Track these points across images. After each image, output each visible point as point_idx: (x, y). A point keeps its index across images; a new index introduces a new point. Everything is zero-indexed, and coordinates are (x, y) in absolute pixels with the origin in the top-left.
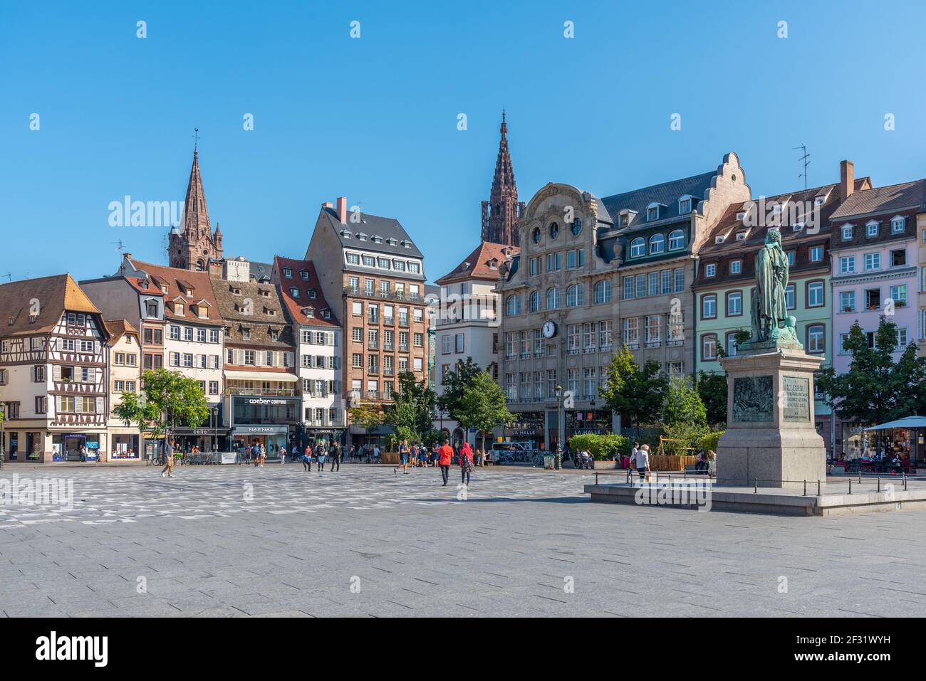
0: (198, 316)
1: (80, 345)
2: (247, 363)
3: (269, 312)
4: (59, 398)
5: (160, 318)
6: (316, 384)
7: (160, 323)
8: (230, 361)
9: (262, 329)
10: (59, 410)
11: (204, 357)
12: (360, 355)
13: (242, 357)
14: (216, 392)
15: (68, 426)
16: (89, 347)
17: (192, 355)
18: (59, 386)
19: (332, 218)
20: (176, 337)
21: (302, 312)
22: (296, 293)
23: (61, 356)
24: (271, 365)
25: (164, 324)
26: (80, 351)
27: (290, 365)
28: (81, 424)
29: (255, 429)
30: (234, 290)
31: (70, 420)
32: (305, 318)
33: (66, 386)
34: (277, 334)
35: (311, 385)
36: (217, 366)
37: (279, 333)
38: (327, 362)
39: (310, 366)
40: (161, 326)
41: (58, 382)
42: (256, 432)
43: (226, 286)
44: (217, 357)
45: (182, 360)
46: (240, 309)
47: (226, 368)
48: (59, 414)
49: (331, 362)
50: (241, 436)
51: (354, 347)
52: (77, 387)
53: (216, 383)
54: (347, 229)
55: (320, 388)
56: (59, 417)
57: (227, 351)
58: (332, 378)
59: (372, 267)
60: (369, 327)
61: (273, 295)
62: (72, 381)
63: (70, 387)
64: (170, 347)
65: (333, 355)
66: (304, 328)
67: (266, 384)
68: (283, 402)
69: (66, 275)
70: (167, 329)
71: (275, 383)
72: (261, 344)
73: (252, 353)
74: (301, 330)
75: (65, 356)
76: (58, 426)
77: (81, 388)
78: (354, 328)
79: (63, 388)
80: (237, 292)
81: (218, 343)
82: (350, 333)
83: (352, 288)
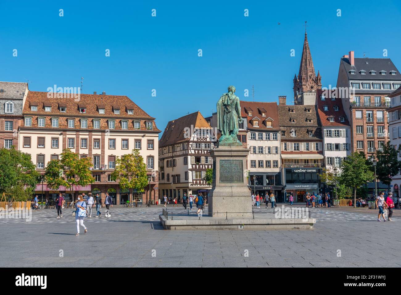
0: (266, 126)
1: (204, 146)
2: (295, 149)
3: (308, 121)
4: (194, 172)
5: (245, 129)
6: (335, 159)
7: (245, 132)
8: (286, 149)
9: (304, 130)
10: (194, 178)
11: (269, 148)
12: (362, 141)
13: (292, 147)
14: (277, 166)
15: (199, 186)
16: (208, 146)
17: (263, 147)
18: (194, 166)
19: (346, 63)
20: (254, 138)
21: (328, 119)
22: (326, 109)
23: (195, 152)
24: (309, 150)
25: (247, 132)
26: (205, 149)
27: (320, 150)
28: (205, 185)
29: (298, 186)
30: (291, 110)
31: (200, 183)
32: (329, 122)
33: (197, 166)
34: (312, 133)
35: (332, 160)
36: (277, 152)
37: (313, 132)
38: (342, 147)
39: (331, 150)
40: (245, 133)
41: (194, 165)
42: (299, 188)
43: (287, 108)
44: (277, 148)
45: (257, 150)
46: (292, 120)
47: (283, 153)
48: (194, 180)
49: (344, 147)
50: (290, 190)
51: (357, 137)
52: (203, 167)
53: (277, 162)
54: (354, 69)
55: (338, 162)
56: (194, 181)
57: (284, 143)
58: (345, 156)
59: (369, 89)
60: (367, 125)
61: (313, 111)
62: (200, 164)
63: (199, 167)
64: (251, 143)
65: (345, 142)
66: (326, 128)
67: (306, 161)
68: (314, 171)
69: (197, 112)
70: (249, 134)
71: (311, 160)
72: (302, 139)
73: (298, 144)
74: (325, 130)
75: (197, 151)
76: (194, 186)
77: (205, 167)
78: (357, 126)
79: (196, 167)
80: (292, 111)
81: (277, 140)
82: (354, 129)
83: (356, 102)
